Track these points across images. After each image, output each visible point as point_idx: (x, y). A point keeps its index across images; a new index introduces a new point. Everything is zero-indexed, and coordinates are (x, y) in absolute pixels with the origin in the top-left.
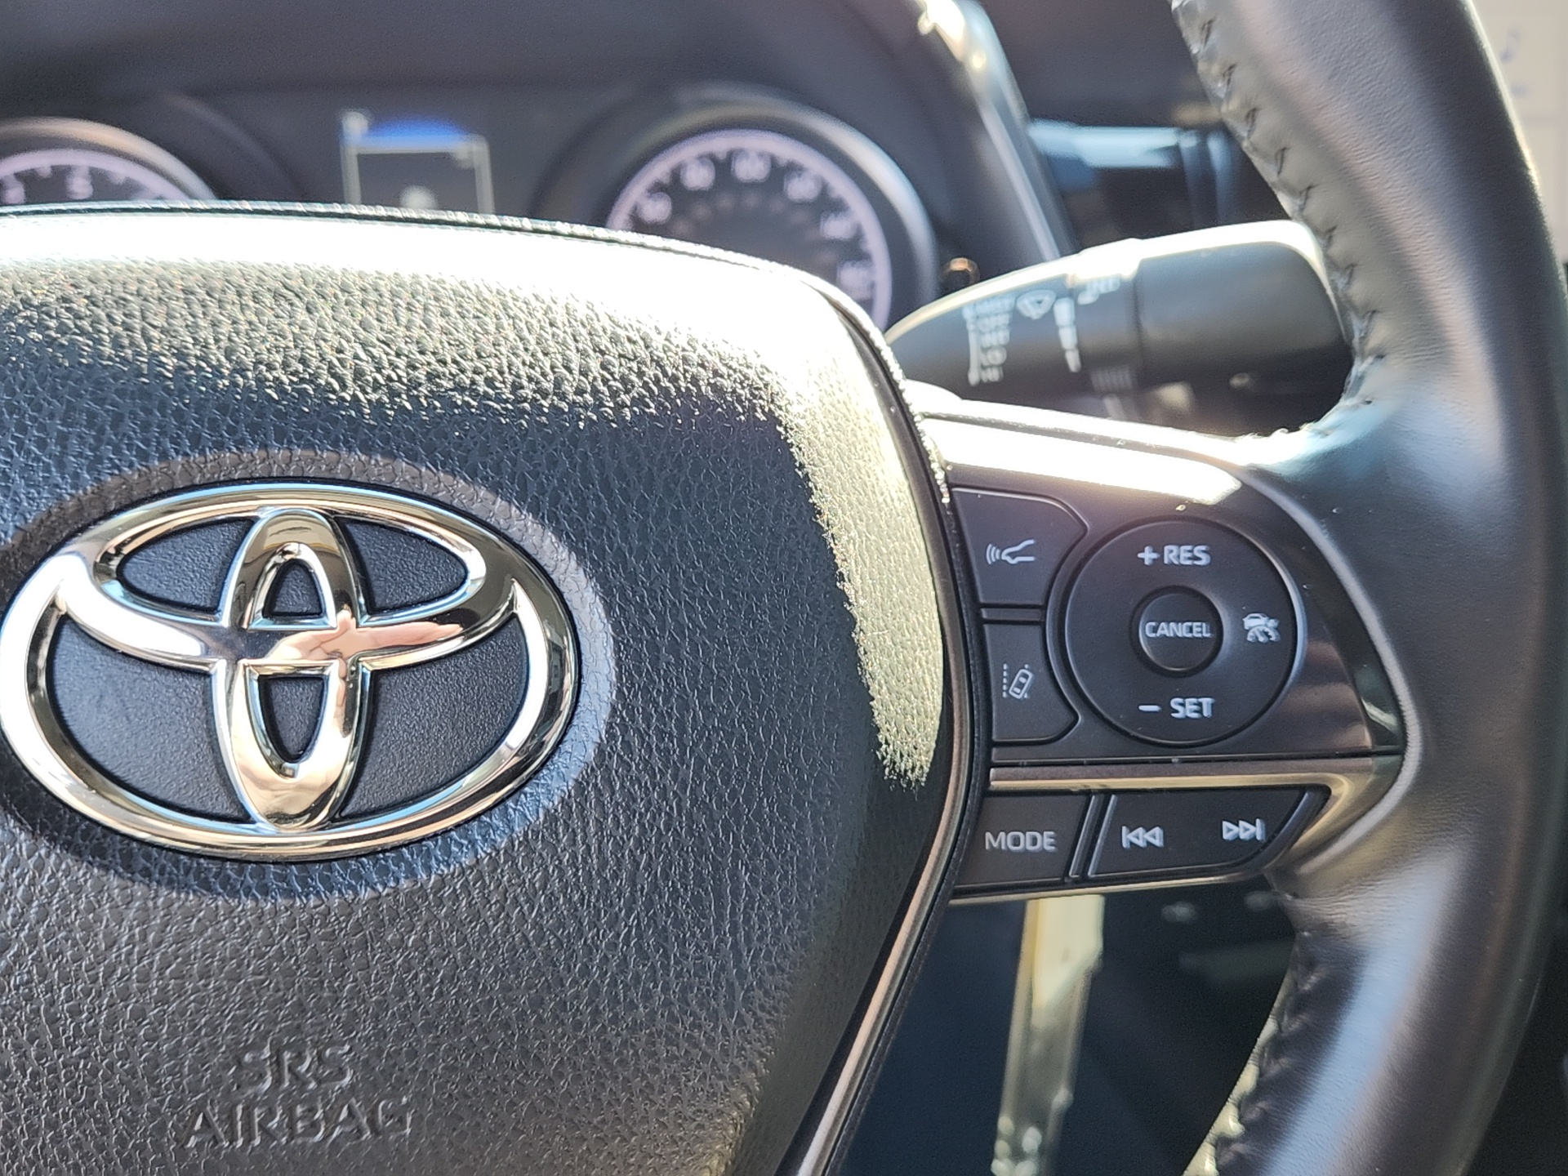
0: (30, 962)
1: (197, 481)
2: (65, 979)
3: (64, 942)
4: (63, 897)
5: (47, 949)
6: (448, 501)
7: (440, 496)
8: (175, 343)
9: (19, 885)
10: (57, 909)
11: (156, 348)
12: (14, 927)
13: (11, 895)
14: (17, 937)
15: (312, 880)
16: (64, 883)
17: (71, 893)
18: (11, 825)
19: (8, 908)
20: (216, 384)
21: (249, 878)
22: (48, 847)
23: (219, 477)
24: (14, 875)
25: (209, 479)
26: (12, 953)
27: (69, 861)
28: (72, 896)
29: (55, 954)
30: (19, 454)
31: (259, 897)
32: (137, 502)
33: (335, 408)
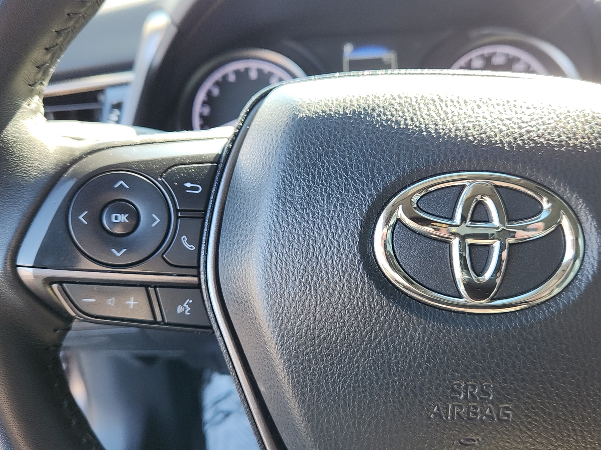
0: (383, 344)
1: (444, 171)
2: (395, 351)
3: (395, 338)
4: (397, 321)
5: (390, 339)
6: (535, 180)
7: (533, 178)
8: (433, 119)
9: (382, 316)
10: (394, 325)
11: (427, 122)
12: (379, 331)
13: (379, 319)
14: (380, 334)
15: (483, 321)
16: (397, 316)
17: (399, 320)
18: (381, 294)
19: (377, 324)
20: (450, 135)
21: (460, 319)
22: (393, 303)
23: (452, 170)
24: (381, 312)
25: (449, 170)
26: (377, 340)
27: (400, 308)
28: (400, 321)
29: (393, 341)
30: (383, 160)
31: (465, 326)
32: (423, 178)
33: (493, 144)
